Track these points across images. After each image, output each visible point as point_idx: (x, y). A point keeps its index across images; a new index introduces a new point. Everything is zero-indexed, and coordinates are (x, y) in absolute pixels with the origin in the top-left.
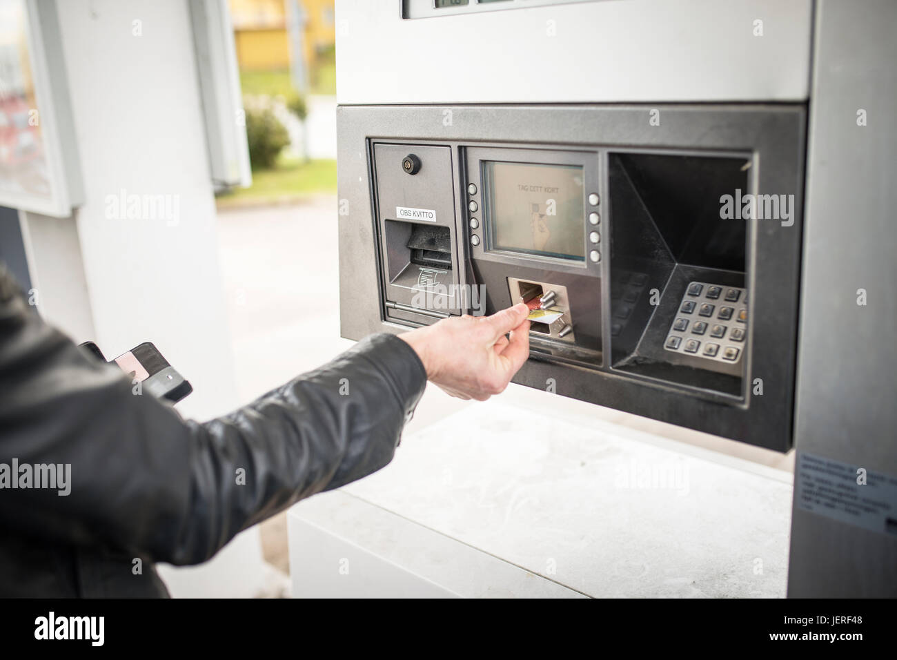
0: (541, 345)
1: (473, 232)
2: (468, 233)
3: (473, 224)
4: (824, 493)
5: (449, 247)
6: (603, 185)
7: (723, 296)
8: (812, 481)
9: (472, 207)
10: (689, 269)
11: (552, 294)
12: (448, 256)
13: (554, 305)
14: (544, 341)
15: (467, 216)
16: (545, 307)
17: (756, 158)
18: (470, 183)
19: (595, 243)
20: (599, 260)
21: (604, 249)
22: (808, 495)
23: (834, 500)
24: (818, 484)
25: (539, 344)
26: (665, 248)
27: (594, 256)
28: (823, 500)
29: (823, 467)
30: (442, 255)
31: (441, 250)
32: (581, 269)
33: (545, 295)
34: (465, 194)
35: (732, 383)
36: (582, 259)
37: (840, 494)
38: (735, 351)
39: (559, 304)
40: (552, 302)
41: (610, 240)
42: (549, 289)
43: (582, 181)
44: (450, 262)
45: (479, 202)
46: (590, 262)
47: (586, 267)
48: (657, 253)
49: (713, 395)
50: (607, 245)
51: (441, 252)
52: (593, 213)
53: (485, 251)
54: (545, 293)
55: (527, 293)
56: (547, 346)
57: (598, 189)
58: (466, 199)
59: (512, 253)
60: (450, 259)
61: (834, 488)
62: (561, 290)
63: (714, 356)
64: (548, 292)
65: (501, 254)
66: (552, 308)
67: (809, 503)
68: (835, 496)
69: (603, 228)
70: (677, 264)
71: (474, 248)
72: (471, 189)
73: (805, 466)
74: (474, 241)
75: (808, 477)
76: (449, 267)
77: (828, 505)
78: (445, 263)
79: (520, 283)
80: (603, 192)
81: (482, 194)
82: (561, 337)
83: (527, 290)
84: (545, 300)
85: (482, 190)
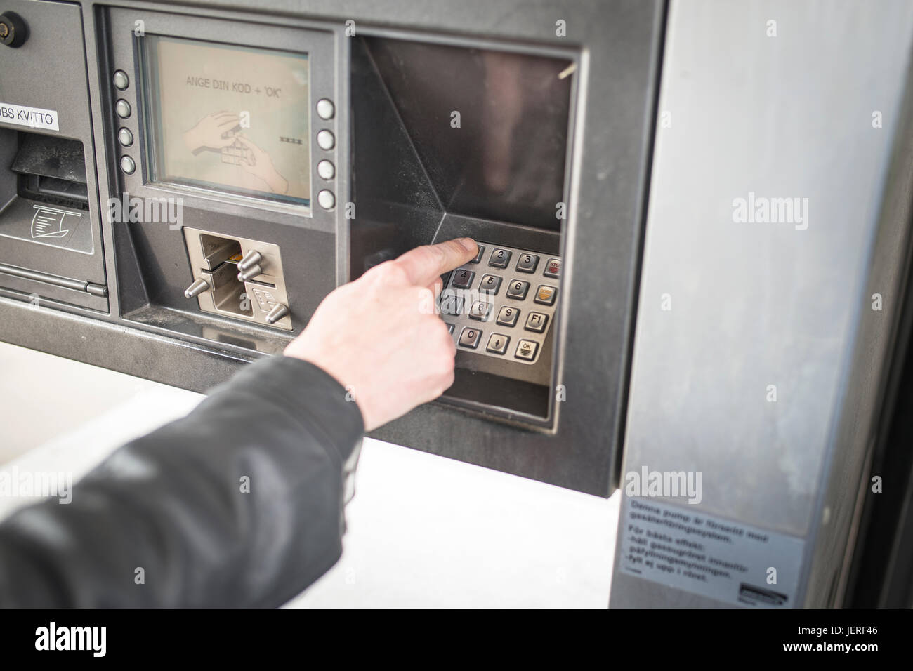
0: (240, 333)
1: (124, 151)
2: (115, 153)
3: (124, 138)
4: (657, 551)
5: (82, 171)
6: (340, 86)
7: (513, 264)
8: (643, 536)
9: (122, 109)
10: (465, 221)
11: (257, 256)
12: (82, 187)
13: (261, 273)
14: (242, 327)
15: (113, 124)
16: (245, 277)
17: (586, 57)
18: (117, 68)
19: (326, 179)
20: (334, 206)
21: (340, 189)
22: (635, 555)
23: (671, 561)
24: (650, 540)
25: (236, 331)
26: (430, 190)
27: (325, 200)
28: (657, 561)
29: (661, 517)
30: (74, 186)
31: (71, 177)
32: (303, 218)
33: (245, 257)
34: (109, 87)
35: (537, 396)
36: (305, 203)
37: (681, 553)
38: (533, 347)
39: (267, 271)
40: (256, 268)
41: (351, 176)
42: (251, 248)
43: (306, 78)
44: (86, 198)
45: (134, 103)
46: (317, 207)
47: (311, 216)
48: (418, 198)
49: (505, 415)
50: (346, 182)
51: (69, 181)
52: (323, 130)
53: (145, 183)
54: (245, 255)
55: (216, 252)
56: (249, 335)
57: (332, 94)
58: (110, 96)
59: (190, 188)
60: (86, 194)
61: (673, 545)
62: (272, 250)
63: (503, 354)
64: (250, 253)
65: (171, 189)
66: (257, 278)
67: (637, 566)
68: (675, 556)
69: (340, 155)
70: (445, 214)
71: (126, 177)
72: (119, 80)
73: (633, 516)
74: (126, 166)
75: (638, 531)
76: (85, 206)
77: (663, 568)
78: (78, 200)
79: (203, 236)
80: (340, 98)
81: (138, 89)
82: (272, 322)
83: (216, 247)
84: (245, 266)
85: (138, 83)
